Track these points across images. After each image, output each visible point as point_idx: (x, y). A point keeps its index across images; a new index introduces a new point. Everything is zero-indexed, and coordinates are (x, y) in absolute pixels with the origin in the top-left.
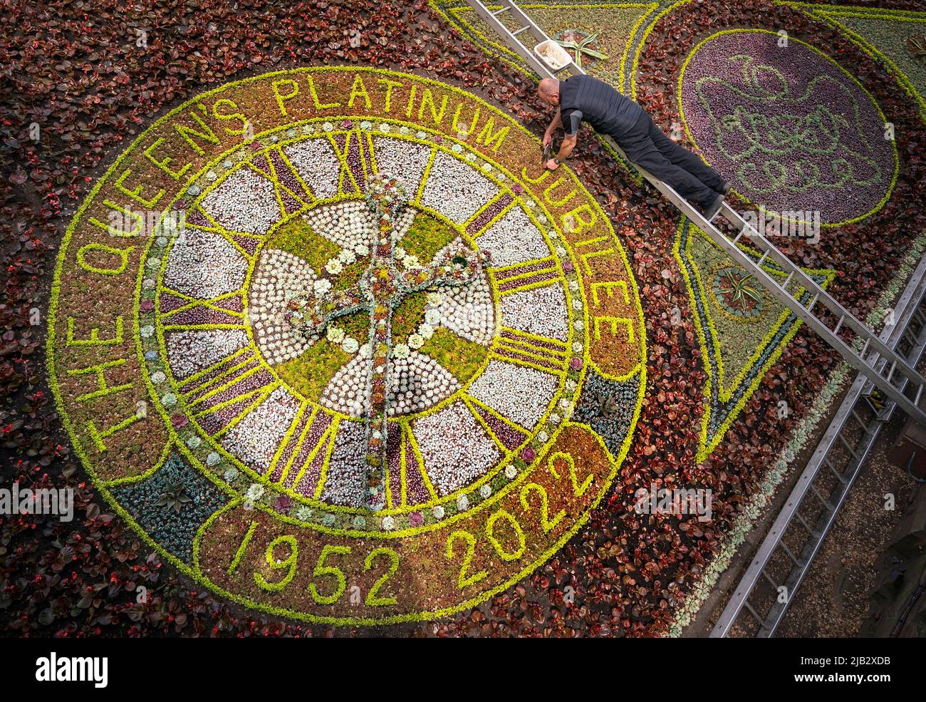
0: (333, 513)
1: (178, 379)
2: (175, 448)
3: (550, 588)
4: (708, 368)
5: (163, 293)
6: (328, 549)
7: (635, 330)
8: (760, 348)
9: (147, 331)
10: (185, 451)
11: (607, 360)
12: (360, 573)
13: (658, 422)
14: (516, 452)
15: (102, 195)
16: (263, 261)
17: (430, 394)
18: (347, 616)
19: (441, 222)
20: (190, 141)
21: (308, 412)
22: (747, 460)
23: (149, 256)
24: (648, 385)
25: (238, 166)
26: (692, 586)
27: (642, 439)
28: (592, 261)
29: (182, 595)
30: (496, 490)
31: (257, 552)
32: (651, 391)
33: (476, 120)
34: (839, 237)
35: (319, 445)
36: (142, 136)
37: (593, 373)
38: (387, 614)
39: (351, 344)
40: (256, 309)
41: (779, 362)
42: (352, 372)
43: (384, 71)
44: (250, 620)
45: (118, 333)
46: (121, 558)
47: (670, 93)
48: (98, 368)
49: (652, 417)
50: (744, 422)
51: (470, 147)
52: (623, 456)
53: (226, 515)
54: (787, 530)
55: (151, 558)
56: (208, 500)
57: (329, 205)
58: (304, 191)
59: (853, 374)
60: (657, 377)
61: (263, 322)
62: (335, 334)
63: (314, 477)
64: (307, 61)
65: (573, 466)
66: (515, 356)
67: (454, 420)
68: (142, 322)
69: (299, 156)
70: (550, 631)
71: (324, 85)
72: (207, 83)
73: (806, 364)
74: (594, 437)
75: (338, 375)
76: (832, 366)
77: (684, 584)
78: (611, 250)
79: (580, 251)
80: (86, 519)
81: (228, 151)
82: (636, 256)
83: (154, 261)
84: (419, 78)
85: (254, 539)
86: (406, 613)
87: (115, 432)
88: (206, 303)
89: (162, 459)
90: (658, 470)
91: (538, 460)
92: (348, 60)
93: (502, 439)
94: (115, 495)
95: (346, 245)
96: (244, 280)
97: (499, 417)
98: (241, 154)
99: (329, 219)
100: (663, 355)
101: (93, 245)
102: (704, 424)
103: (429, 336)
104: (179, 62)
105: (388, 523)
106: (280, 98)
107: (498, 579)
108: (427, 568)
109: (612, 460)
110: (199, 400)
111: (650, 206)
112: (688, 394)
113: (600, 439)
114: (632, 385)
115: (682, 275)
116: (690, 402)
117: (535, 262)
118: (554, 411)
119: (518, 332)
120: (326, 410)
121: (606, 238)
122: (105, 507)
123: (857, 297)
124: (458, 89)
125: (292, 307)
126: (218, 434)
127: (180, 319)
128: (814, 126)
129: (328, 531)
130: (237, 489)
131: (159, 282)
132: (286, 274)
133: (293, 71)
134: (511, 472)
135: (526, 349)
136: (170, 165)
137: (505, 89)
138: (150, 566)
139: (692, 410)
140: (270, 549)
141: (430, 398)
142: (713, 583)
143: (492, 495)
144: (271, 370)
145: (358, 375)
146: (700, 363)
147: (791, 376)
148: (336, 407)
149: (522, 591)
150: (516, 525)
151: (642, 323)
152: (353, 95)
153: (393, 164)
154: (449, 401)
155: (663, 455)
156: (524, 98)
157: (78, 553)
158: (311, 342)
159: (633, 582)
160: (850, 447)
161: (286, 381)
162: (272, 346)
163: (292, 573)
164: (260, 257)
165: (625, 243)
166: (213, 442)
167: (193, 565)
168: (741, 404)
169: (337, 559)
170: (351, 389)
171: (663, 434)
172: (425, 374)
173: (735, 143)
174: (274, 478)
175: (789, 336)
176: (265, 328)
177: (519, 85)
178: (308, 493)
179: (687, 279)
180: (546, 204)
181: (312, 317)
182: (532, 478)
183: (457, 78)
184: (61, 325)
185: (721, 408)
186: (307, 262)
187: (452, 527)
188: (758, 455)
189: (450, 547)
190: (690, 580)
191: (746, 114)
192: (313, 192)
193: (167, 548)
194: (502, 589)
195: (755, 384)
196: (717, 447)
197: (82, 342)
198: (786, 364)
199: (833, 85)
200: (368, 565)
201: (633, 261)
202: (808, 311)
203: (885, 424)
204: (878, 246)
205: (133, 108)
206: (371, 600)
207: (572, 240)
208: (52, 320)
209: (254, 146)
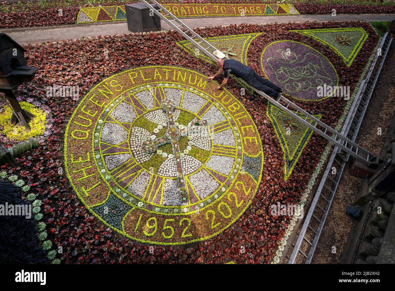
0: (167, 209)
1: (110, 171)
2: (112, 193)
3: (242, 226)
4: (283, 150)
6: (167, 220)
7: (258, 140)
8: (300, 142)
9: (98, 156)
10: (115, 194)
11: (250, 151)
12: (179, 227)
13: (270, 169)
14: (224, 183)
15: (77, 114)
16: (133, 131)
19: (189, 113)
20: (104, 94)
21: (154, 177)
22: (301, 178)
23: (95, 132)
24: (264, 157)
25: (121, 101)
26: (289, 222)
27: (265, 175)
28: (240, 120)
29: (120, 241)
30: (219, 196)
31: (143, 224)
32: (266, 159)
33: (196, 79)
34: (321, 104)
35: (159, 187)
36: (88, 94)
37: (246, 155)
38: (189, 240)
39: (165, 155)
40: (132, 146)
41: (307, 146)
42: (167, 163)
43: (165, 66)
44: (144, 246)
45: (88, 158)
46: (98, 230)
47: (258, 64)
48: (83, 170)
49: (267, 167)
50: (298, 166)
51: (195, 88)
52: (260, 181)
53: (132, 213)
54: (319, 201)
55: (108, 229)
56: (125, 209)
57: (152, 111)
58: (143, 108)
59: (333, 147)
60: (267, 155)
62: (159, 152)
63: (159, 198)
64: (139, 66)
65: (243, 186)
66: (219, 153)
67: (202, 175)
68: (96, 153)
69: (140, 97)
70: (244, 240)
71: (145, 73)
72: (107, 75)
73: (316, 146)
74: (249, 176)
75: (162, 165)
76: (326, 145)
77: (286, 221)
78: (246, 116)
79: (236, 117)
80: (85, 219)
81: (117, 97)
82: (255, 117)
83: (97, 134)
84: (176, 68)
85: (142, 220)
86: (196, 239)
87: (91, 189)
88: (116, 146)
89: (108, 197)
90: (272, 184)
91: (232, 185)
92: (152, 64)
93: (219, 179)
94: (94, 210)
95: (159, 124)
96: (127, 138)
97: (217, 173)
98: (121, 97)
99: (152, 116)
100: (268, 147)
101: (76, 130)
102: (285, 168)
103: (190, 150)
104: (97, 69)
105: (185, 210)
106: (131, 78)
107: (224, 224)
108: (200, 223)
109: (256, 183)
110: (118, 177)
111: (257, 100)
112: (278, 159)
113: (251, 176)
114: (259, 158)
115: (270, 121)
116: (279, 161)
117: (222, 122)
118: (235, 169)
119: (219, 145)
120: (160, 176)
121: (244, 112)
122: (91, 214)
123: (330, 122)
124: (189, 70)
125: (145, 144)
126: (125, 187)
127: (108, 151)
128: (308, 69)
129: (166, 214)
130: (134, 204)
131: (100, 141)
132: (141, 135)
133: (135, 69)
134: (223, 189)
135: (223, 150)
136: (98, 103)
137: (204, 68)
138: (108, 232)
139: (280, 163)
140: (147, 223)
141: (193, 169)
142: (296, 220)
143: (218, 197)
144: (140, 165)
146: (281, 149)
147: (312, 150)
148: (163, 175)
149: (233, 228)
150: (228, 206)
151: (260, 138)
152: (155, 75)
153: (171, 96)
154: (200, 169)
155: (273, 180)
156: (211, 71)
157: (83, 230)
158: (152, 155)
159: (269, 222)
161: (145, 168)
162: (139, 158)
163: (156, 229)
164: (131, 130)
165: (250, 113)
166: (124, 190)
168: (297, 160)
169: (170, 223)
171: (272, 172)
173: (282, 77)
174: (146, 199)
175: (309, 137)
177: (209, 66)
178: (158, 203)
179: (272, 122)
180: (223, 104)
181: (152, 147)
182: (231, 191)
183: (188, 66)
184: (69, 157)
185: (290, 163)
186: (147, 130)
188: (305, 176)
189: (207, 216)
190: (288, 220)
191: (285, 68)
192: (146, 108)
193: (113, 226)
194: (226, 228)
195: (300, 154)
196: (290, 175)
197: (76, 162)
198: (310, 146)
199: (312, 55)
200: (181, 224)
201: (254, 118)
202: (315, 127)
203: (347, 163)
204: (335, 105)
205: (84, 85)
206: (183, 236)
207: (233, 114)
208: (65, 156)
209: (125, 95)
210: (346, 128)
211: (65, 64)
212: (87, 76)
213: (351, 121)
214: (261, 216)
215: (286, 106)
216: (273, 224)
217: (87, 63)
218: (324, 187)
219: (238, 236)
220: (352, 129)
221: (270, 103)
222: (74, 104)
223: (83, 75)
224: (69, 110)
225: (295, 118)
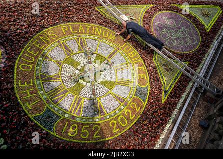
0: (84, 119)
1: (47, 93)
2: (47, 107)
3: (133, 131)
4: (162, 83)
5: (41, 74)
6: (84, 126)
7: (146, 76)
8: (173, 79)
10: (50, 108)
11: (141, 83)
12: (92, 131)
13: (153, 95)
14: (123, 103)
16: (63, 67)
20: (44, 40)
21: (77, 98)
24: (150, 88)
25: (55, 46)
27: (150, 99)
28: (136, 63)
29: (52, 139)
31: (68, 128)
35: (80, 105)
36: (32, 39)
37: (138, 86)
38: (98, 139)
39: (85, 83)
40: (62, 77)
42: (85, 89)
43: (87, 24)
44: (68, 143)
45: (31, 83)
47: (150, 26)
48: (28, 91)
49: (151, 94)
50: (171, 94)
51: (107, 40)
53: (61, 121)
54: (182, 117)
55: (44, 131)
56: (56, 118)
57: (77, 54)
58: (71, 51)
59: (194, 83)
60: (152, 86)
63: (79, 112)
64: (69, 22)
65: (136, 105)
67: (109, 98)
69: (69, 43)
71: (73, 27)
72: (46, 27)
73: (184, 81)
74: (139, 99)
75: (83, 90)
76: (189, 82)
78: (140, 60)
79: (133, 61)
80: (28, 124)
81: (53, 43)
83: (38, 67)
84: (94, 25)
85: (67, 126)
88: (51, 76)
89: (45, 110)
90: (154, 105)
91: (128, 104)
92: (78, 22)
93: (120, 101)
94: (34, 119)
96: (59, 71)
97: (119, 96)
98: (56, 43)
99: (77, 57)
100: (153, 81)
101: (23, 64)
102: (163, 95)
105: (97, 120)
106: (63, 30)
107: (122, 130)
108: (106, 129)
109: (144, 104)
110: (52, 97)
111: (147, 50)
112: (159, 89)
113: (141, 99)
114: (147, 88)
118: (130, 94)
120: (81, 98)
121: (138, 58)
122: (32, 121)
123: (193, 67)
124: (103, 27)
126: (57, 104)
127: (46, 79)
129: (84, 123)
130: (62, 115)
131: (40, 72)
132: (69, 69)
133: (66, 24)
136: (39, 46)
137: (114, 27)
138: (44, 133)
139: (160, 92)
140: (71, 127)
141: (103, 94)
144: (67, 90)
147: (180, 84)
148: (83, 97)
150: (125, 119)
151: (148, 75)
152: (80, 29)
153: (90, 44)
155: (155, 102)
157: (27, 132)
158: (76, 83)
160: (195, 98)
161: (71, 92)
163: (77, 132)
165: (143, 59)
167: (54, 132)
168: (170, 91)
171: (154, 98)
174: (71, 112)
175: (179, 76)
176: (65, 81)
178: (79, 115)
179: (156, 65)
180: (125, 51)
183: (103, 25)
184: (18, 82)
185: (166, 92)
186: (73, 66)
187: (111, 120)
188: (175, 101)
189: (111, 124)
192: (73, 51)
194: (123, 132)
195: (173, 86)
196: (166, 100)
197: (23, 86)
198: (179, 82)
200: (93, 129)
201: (145, 62)
202: (183, 70)
203: (202, 93)
204: (197, 56)
205: (29, 33)
206: (95, 136)
207: (131, 58)
208: (15, 81)
209: (59, 41)
210: (203, 71)
211: (16, 17)
212: (31, 27)
214: (146, 125)
215: (166, 55)
216: (153, 131)
217: (32, 18)
219: (130, 138)
221: (156, 53)
223: (29, 25)
224: (19, 49)
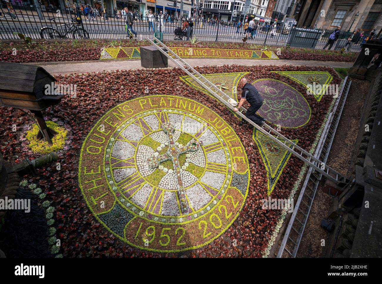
0: (165, 218)
1: (117, 182)
2: (117, 202)
3: (230, 236)
4: (267, 169)
5: (111, 159)
6: (164, 229)
7: (245, 159)
8: (281, 162)
9: (108, 169)
10: (120, 203)
11: (238, 168)
12: (174, 235)
13: (255, 185)
14: (216, 196)
15: (93, 133)
16: (139, 148)
17: (189, 182)
18: (171, 249)
19: (188, 135)
20: (117, 117)
21: (155, 189)
22: (282, 194)
23: (107, 149)
24: (251, 175)
25: (131, 123)
26: (272, 233)
27: (251, 190)
28: (231, 142)
29: (121, 247)
30: (211, 208)
31: (143, 232)
32: (252, 176)
33: (195, 107)
34: (298, 130)
35: (159, 199)
36: (104, 116)
37: (235, 172)
38: (183, 248)
39: (166, 169)
40: (138, 162)
41: (287, 166)
42: (167, 177)
43: (169, 96)
44: (142, 253)
45: (99, 170)
46: (102, 237)
48: (94, 181)
49: (253, 183)
50: (279, 183)
51: (194, 114)
52: (246, 195)
53: (133, 221)
54: (297, 214)
55: (111, 236)
56: (127, 217)
57: (157, 132)
58: (149, 129)
59: (308, 167)
60: (253, 172)
61: (140, 165)
62: (161, 167)
63: (158, 208)
64: (148, 94)
65: (232, 199)
66: (212, 169)
67: (197, 189)
68: (106, 167)
69: (147, 120)
70: (232, 250)
71: (153, 100)
72: (121, 101)
73: (294, 166)
74: (237, 191)
75: (163, 178)
76: (302, 166)
77: (270, 232)
78: (236, 139)
79: (227, 140)
80: (91, 225)
81: (128, 119)
82: (243, 140)
83: (108, 150)
84: (178, 97)
85: (142, 228)
86: (189, 247)
87: (99, 199)
88: (124, 161)
89: (113, 206)
90: (257, 198)
91: (223, 198)
92: (159, 94)
93: (211, 193)
94: (100, 218)
95: (162, 143)
96: (134, 154)
97: (210, 187)
98: (131, 120)
99: (157, 136)
100: (254, 166)
101: (91, 146)
102: (268, 184)
103: (188, 166)
104: (113, 96)
105: (181, 220)
106: (141, 104)
107: (215, 234)
108: (194, 232)
109: (244, 197)
110: (123, 188)
111: (244, 126)
112: (262, 177)
113: (239, 191)
114: (246, 175)
115: (256, 144)
116: (263, 178)
117: (215, 143)
118: (225, 184)
119: (212, 163)
120: (160, 189)
121: (234, 135)
122: (97, 221)
123: (306, 146)
124: (189, 99)
125: (149, 160)
126: (129, 197)
127: (117, 165)
128: (286, 102)
129: (164, 224)
130: (136, 213)
131: (110, 156)
132: (146, 152)
133: (144, 97)
135: (215, 167)
136: (112, 123)
137: (202, 98)
138: (111, 239)
139: (264, 180)
140: (147, 231)
141: (190, 183)
142: (278, 232)
143: (210, 209)
144: (144, 178)
145: (169, 178)
146: (265, 168)
147: (291, 169)
148: (163, 187)
149: (222, 237)
150: (218, 218)
151: (247, 158)
152: (161, 102)
153: (173, 120)
154: (195, 183)
155: (258, 194)
156: (207, 100)
157: (89, 236)
158: (154, 170)
159: (254, 233)
160: (311, 189)
161: (148, 181)
162: (143, 172)
163: (154, 237)
164: (138, 147)
165: (239, 137)
166: (128, 200)
167: (124, 237)
168: (278, 178)
169: (167, 232)
170: (167, 182)
171: (257, 188)
172: (187, 176)
173: (266, 109)
174: (147, 209)
175: (288, 158)
176: (141, 167)
177: (206, 97)
178: (157, 213)
179: (257, 144)
180: (216, 128)
181: (155, 162)
182: (221, 203)
183: (189, 96)
184: (82, 169)
185: (272, 180)
186: (152, 148)
187: (200, 220)
188: (286, 192)
189: (200, 226)
190: (271, 231)
191: (267, 100)
192: (152, 129)
193: (116, 233)
194: (216, 237)
195: (281, 172)
196: (273, 191)
197: (89, 173)
198: (289, 166)
199: (289, 91)
200: (176, 233)
201: (242, 141)
202: (292, 150)
203: (320, 181)
204: (309, 132)
205: (101, 109)
206: (178, 244)
207: (225, 136)
208: (80, 168)
209: (135, 117)
210: (318, 151)
211: (87, 91)
212: (104, 102)
213: (322, 146)
214: (247, 227)
215: (268, 131)
216: (258, 235)
217: (105, 91)
218: (301, 203)
219: (227, 246)
220: (323, 153)
221: (256, 129)
222: (91, 124)
223: (101, 100)
224: (87, 129)
225: (276, 141)
